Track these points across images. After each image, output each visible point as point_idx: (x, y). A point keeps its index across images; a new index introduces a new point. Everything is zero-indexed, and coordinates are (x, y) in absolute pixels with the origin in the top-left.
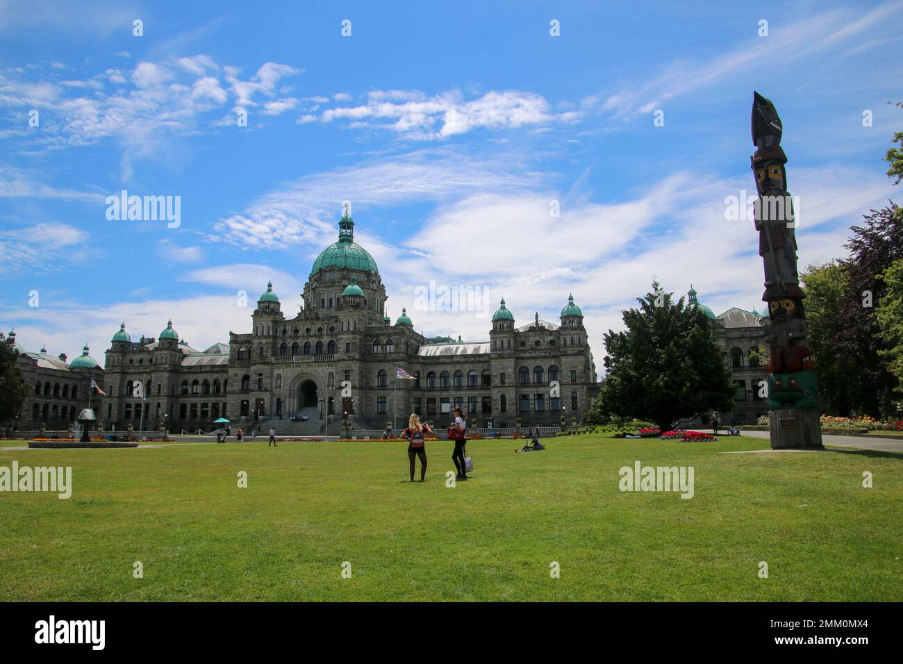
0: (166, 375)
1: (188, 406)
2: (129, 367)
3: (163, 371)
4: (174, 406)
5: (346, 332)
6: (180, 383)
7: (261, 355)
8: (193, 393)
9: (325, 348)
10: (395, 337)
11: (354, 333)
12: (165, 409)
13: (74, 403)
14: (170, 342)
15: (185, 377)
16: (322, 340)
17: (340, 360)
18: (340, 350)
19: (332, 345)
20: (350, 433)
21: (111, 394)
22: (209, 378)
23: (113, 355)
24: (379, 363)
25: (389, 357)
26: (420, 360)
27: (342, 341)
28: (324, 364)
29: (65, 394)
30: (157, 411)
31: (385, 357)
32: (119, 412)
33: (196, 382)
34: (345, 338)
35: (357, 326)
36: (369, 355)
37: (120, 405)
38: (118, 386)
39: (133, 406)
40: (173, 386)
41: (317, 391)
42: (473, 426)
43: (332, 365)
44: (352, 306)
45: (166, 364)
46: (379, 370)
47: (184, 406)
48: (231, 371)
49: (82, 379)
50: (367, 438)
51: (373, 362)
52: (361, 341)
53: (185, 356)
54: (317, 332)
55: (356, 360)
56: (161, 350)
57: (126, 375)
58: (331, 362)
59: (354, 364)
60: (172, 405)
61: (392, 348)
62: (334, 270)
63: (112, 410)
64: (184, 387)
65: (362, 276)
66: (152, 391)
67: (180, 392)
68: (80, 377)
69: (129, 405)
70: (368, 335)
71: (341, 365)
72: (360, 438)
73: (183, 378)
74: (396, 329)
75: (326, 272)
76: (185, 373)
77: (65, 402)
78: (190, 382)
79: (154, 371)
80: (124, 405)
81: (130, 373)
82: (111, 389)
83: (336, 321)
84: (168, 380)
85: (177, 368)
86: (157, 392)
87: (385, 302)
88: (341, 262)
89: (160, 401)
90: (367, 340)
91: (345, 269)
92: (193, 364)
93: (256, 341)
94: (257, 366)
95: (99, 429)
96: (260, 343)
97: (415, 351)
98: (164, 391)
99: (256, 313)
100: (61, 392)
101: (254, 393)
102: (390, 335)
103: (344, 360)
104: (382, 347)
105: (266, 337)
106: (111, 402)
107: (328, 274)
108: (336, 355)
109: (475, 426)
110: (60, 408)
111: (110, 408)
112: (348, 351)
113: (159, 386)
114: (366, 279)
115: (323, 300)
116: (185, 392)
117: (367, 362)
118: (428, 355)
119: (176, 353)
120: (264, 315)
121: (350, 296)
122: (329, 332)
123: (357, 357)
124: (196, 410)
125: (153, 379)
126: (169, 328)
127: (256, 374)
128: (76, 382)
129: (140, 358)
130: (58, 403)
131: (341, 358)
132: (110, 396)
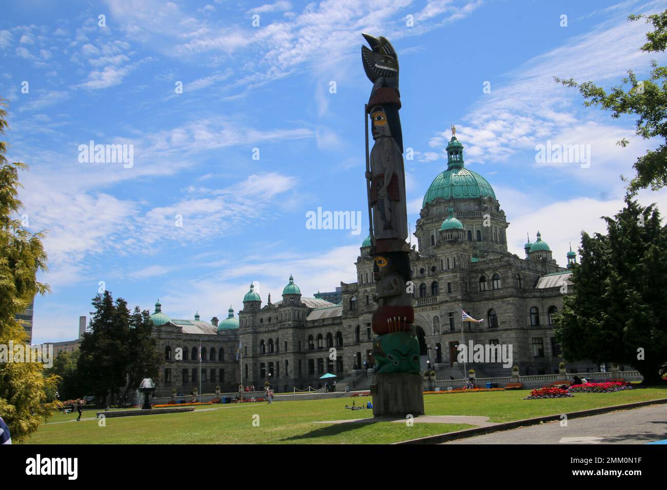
0: (291, 331)
1: (315, 361)
2: (260, 327)
3: (288, 328)
4: (303, 362)
5: (446, 271)
6: (306, 338)
7: (368, 304)
8: (319, 348)
9: (428, 290)
10: (501, 270)
11: (453, 271)
12: (293, 367)
13: (221, 365)
14: (292, 297)
15: (310, 332)
16: (424, 282)
17: (442, 303)
18: (441, 291)
19: (434, 285)
20: (433, 384)
21: (246, 354)
22: (331, 331)
23: (245, 315)
24: (487, 302)
25: (497, 294)
26: (535, 294)
27: (443, 281)
28: (428, 308)
29: (212, 358)
30: (287, 369)
31: (493, 294)
32: (255, 372)
33: (320, 337)
34: (445, 279)
35: (457, 263)
36: (475, 293)
37: (255, 364)
38: (251, 346)
39: (266, 365)
40: (300, 342)
41: (425, 337)
42: (561, 370)
43: (436, 309)
44: (450, 242)
45: (289, 320)
46: (487, 309)
47: (311, 362)
48: (345, 323)
49: (227, 342)
50: (450, 389)
51: (480, 301)
52: (462, 279)
53: (311, 310)
54: (419, 273)
55: (458, 300)
56: (284, 307)
57: (258, 335)
58: (435, 305)
59: (456, 306)
60: (300, 361)
61: (498, 284)
62: (440, 202)
63: (248, 370)
64: (311, 342)
65: (472, 204)
66: (280, 349)
67: (307, 347)
68: (226, 340)
69: (263, 365)
70: (473, 271)
71: (445, 307)
72: (443, 389)
73: (309, 332)
74: (501, 261)
75: (433, 206)
76: (309, 328)
77: (213, 365)
78: (315, 336)
79: (280, 329)
80: (259, 365)
81: (261, 333)
82: (246, 349)
83: (436, 260)
84: (293, 337)
85: (302, 323)
86: (284, 349)
87: (506, 229)
88: (447, 193)
89: (288, 359)
90: (473, 277)
91: (452, 199)
92: (317, 318)
93: (361, 290)
94: (365, 315)
95: (217, 391)
96: (366, 291)
97: (533, 284)
98: (291, 348)
99: (359, 259)
100: (208, 356)
101: (363, 344)
102: (495, 269)
103: (446, 302)
104: (488, 284)
105: (370, 285)
106: (246, 362)
107: (434, 208)
108: (438, 297)
109: (564, 370)
110: (209, 372)
111: (247, 368)
112: (450, 291)
113: (286, 342)
114: (477, 207)
115: (433, 236)
116: (311, 347)
117: (474, 302)
118: (548, 287)
119: (299, 309)
120: (366, 262)
121: (447, 231)
122: (431, 273)
123: (459, 297)
124: (323, 365)
125: (280, 336)
126: (291, 283)
127: (365, 324)
128: (222, 345)
129: (269, 316)
130: (207, 367)
131: (444, 300)
132: (245, 357)
